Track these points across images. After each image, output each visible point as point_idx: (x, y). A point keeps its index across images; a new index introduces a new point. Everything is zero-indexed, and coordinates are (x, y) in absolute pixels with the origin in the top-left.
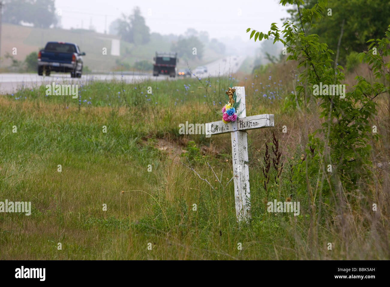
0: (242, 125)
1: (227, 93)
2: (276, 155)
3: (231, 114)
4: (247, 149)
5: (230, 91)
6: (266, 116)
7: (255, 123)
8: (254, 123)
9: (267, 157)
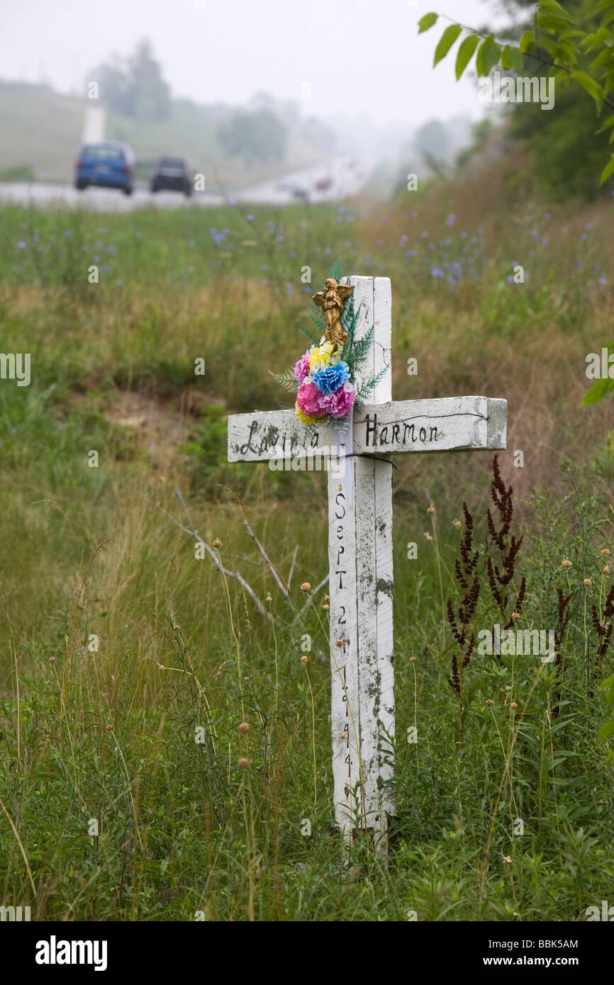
0: (376, 433)
1: (319, 301)
2: (502, 547)
3: (332, 386)
4: (388, 532)
5: (332, 293)
6: (477, 403)
7: (428, 432)
8: (422, 429)
9: (466, 561)
